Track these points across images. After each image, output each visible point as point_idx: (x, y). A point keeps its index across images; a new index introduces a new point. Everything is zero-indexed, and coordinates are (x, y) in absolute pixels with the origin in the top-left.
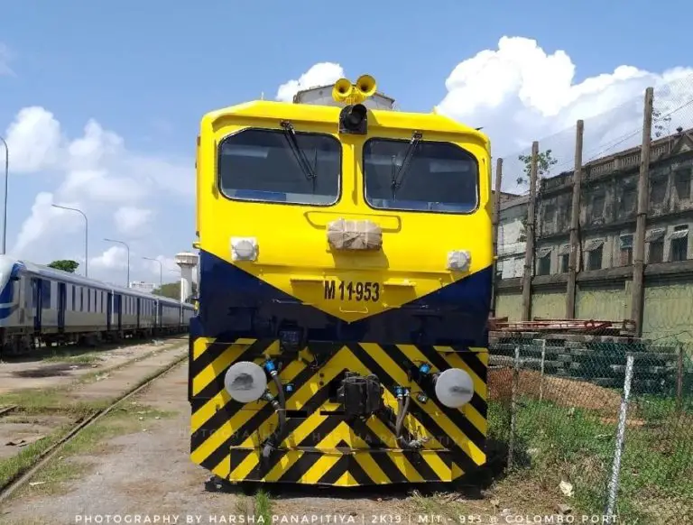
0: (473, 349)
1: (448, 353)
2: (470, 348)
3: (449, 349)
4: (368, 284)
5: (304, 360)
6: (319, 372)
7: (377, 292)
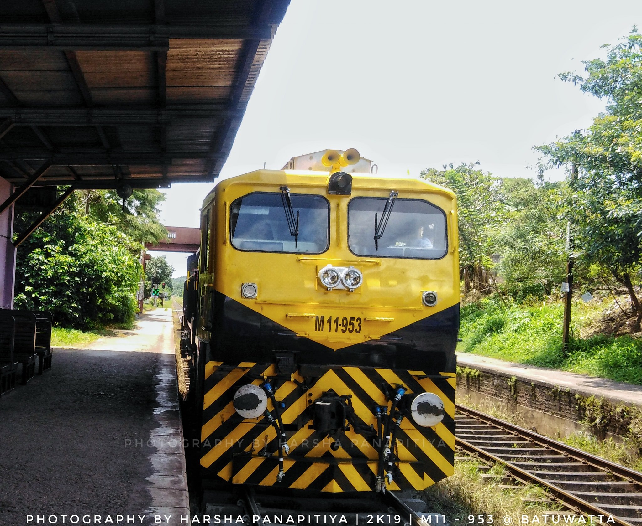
0: (443, 374)
1: (420, 378)
2: (440, 373)
3: (422, 373)
4: (352, 319)
5: (296, 382)
6: (308, 392)
7: (359, 325)
